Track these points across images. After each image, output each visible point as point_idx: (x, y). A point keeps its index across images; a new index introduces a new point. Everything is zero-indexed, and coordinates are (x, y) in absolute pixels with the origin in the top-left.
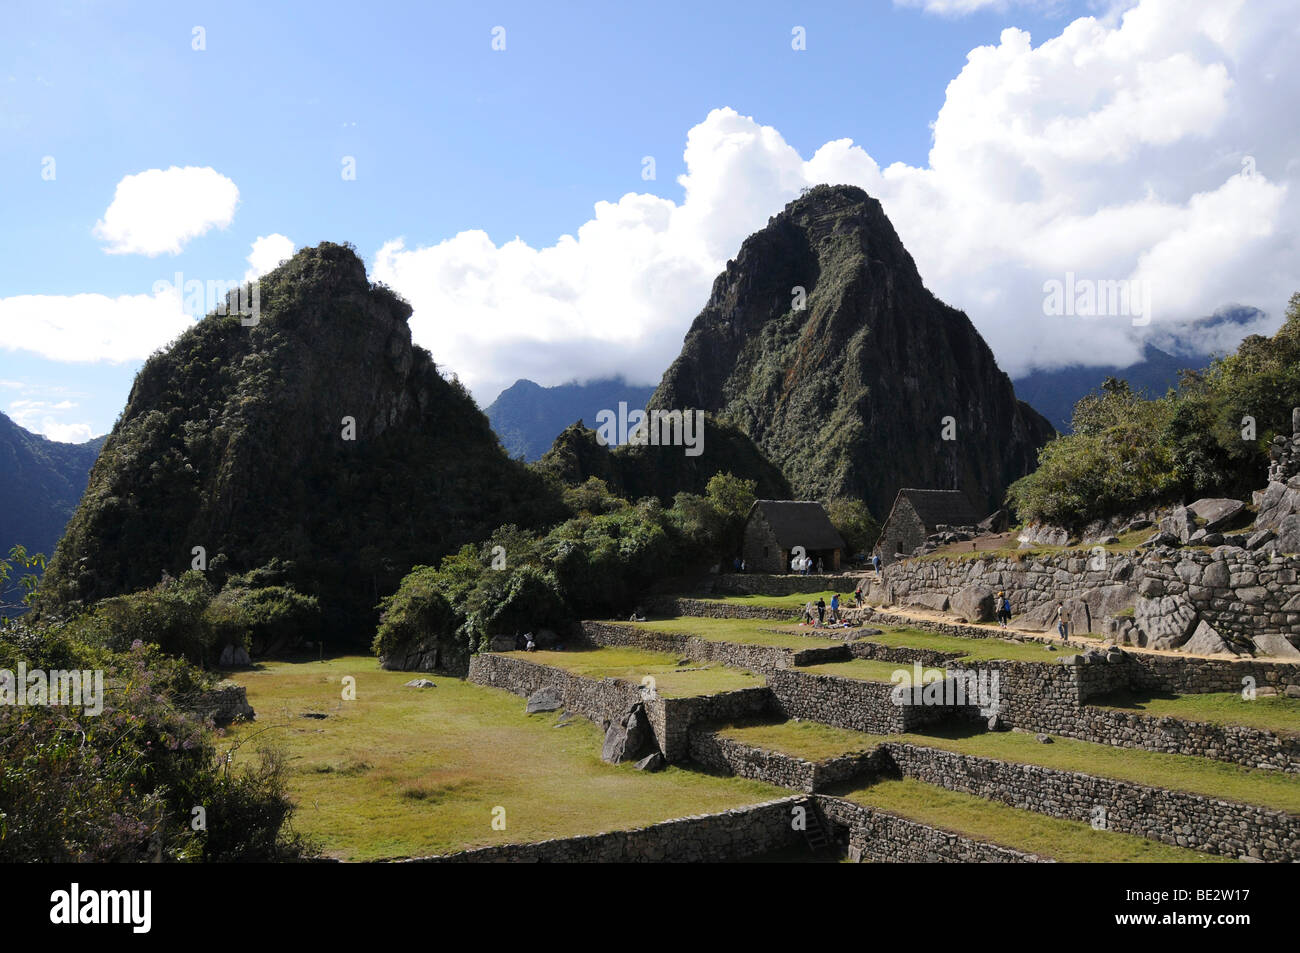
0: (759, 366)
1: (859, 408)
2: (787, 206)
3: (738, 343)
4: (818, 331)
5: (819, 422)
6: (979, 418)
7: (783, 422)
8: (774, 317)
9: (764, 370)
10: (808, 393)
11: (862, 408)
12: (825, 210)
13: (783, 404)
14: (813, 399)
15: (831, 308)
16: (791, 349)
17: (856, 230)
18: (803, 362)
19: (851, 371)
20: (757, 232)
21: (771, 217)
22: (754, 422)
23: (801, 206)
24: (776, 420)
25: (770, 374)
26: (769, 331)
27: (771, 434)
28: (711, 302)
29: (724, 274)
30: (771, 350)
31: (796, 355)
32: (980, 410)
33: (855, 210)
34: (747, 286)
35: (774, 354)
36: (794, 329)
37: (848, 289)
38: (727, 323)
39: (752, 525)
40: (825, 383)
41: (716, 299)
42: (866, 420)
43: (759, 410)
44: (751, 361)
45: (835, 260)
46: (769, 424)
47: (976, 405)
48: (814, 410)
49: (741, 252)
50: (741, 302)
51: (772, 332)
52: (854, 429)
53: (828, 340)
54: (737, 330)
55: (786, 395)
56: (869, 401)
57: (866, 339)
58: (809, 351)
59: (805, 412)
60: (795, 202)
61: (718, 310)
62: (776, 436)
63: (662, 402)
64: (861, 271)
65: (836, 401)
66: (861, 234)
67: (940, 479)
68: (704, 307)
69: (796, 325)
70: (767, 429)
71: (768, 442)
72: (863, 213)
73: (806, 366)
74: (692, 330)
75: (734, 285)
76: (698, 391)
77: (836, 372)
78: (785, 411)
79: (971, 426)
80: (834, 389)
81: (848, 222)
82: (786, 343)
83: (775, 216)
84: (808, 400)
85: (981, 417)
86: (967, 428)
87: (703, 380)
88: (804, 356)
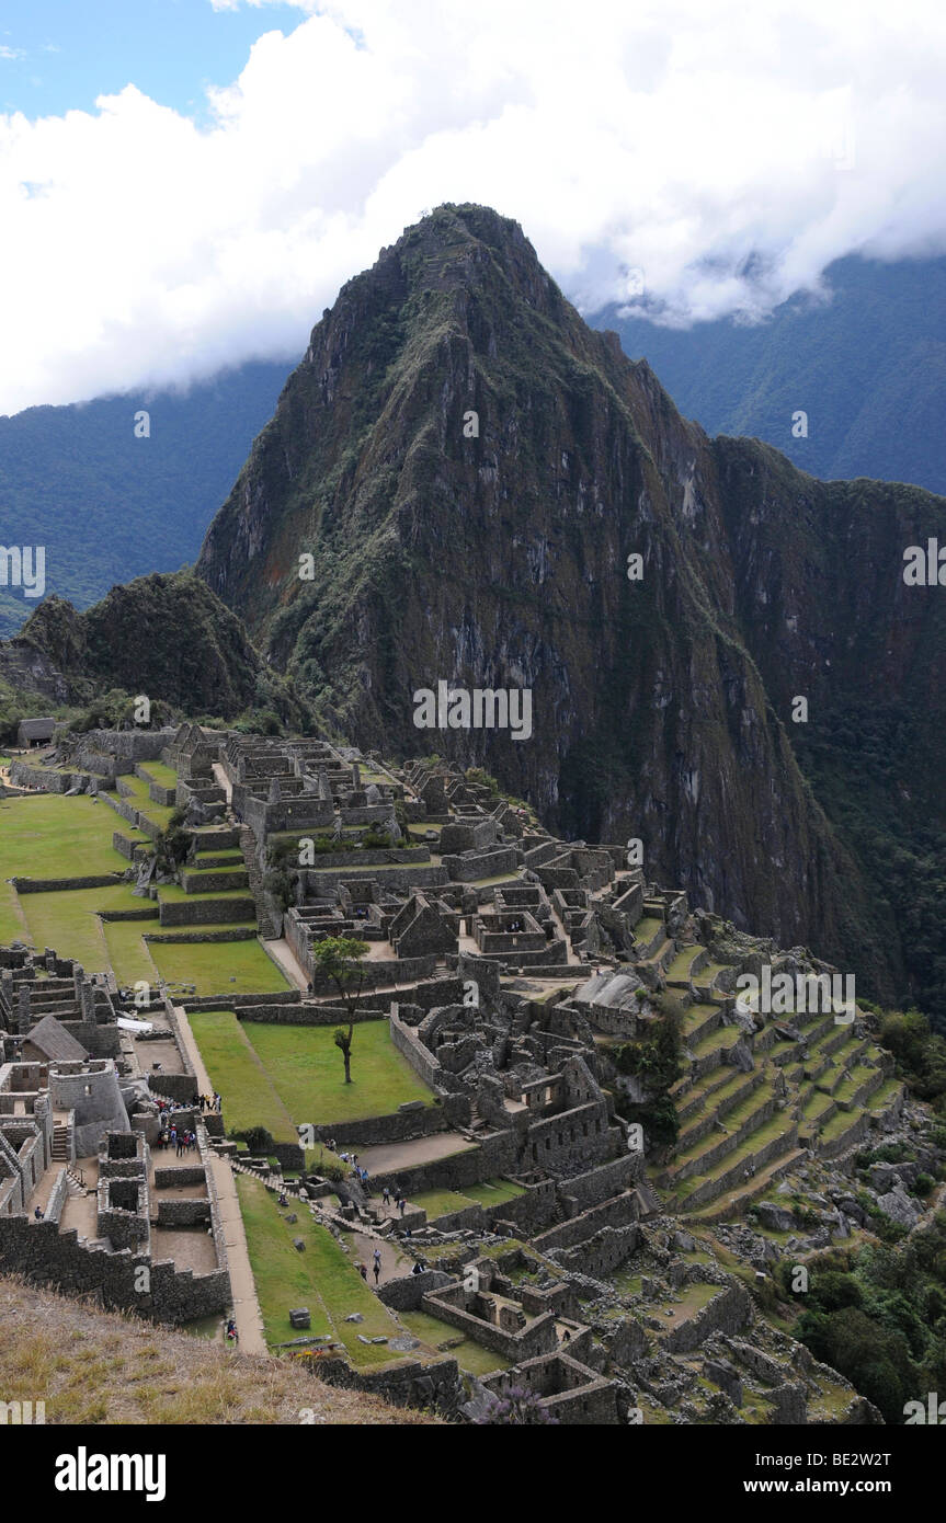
1: (401, 516)
2: (405, 231)
4: (391, 417)
6: (592, 498)
7: (350, 517)
10: (372, 487)
11: (404, 516)
13: (354, 495)
14: (375, 497)
15: (404, 392)
16: (370, 431)
18: (375, 451)
21: (383, 248)
22: (329, 511)
23: (415, 236)
24: (346, 512)
25: (348, 459)
27: (340, 527)
28: (308, 356)
29: (321, 323)
31: (370, 439)
32: (596, 490)
33: (468, 251)
34: (342, 344)
36: (380, 405)
37: (421, 373)
38: (321, 386)
40: (388, 478)
41: (312, 354)
42: (405, 531)
43: (334, 497)
45: (428, 323)
46: (340, 517)
48: (374, 508)
49: (338, 300)
50: (334, 363)
53: (398, 429)
54: (330, 395)
55: (357, 485)
56: (413, 508)
57: (429, 435)
58: (381, 439)
59: (367, 508)
60: (413, 227)
61: (313, 368)
63: (250, 475)
64: (442, 348)
65: (391, 502)
66: (462, 292)
67: (515, 576)
69: (380, 401)
70: (338, 521)
73: (377, 456)
74: (286, 390)
75: (329, 341)
76: (288, 463)
77: (400, 468)
78: (354, 503)
79: (580, 509)
80: (394, 486)
81: (455, 271)
82: (369, 422)
83: (388, 247)
84: (371, 496)
85: (596, 497)
86: (575, 510)
87: (294, 451)
88: (377, 444)
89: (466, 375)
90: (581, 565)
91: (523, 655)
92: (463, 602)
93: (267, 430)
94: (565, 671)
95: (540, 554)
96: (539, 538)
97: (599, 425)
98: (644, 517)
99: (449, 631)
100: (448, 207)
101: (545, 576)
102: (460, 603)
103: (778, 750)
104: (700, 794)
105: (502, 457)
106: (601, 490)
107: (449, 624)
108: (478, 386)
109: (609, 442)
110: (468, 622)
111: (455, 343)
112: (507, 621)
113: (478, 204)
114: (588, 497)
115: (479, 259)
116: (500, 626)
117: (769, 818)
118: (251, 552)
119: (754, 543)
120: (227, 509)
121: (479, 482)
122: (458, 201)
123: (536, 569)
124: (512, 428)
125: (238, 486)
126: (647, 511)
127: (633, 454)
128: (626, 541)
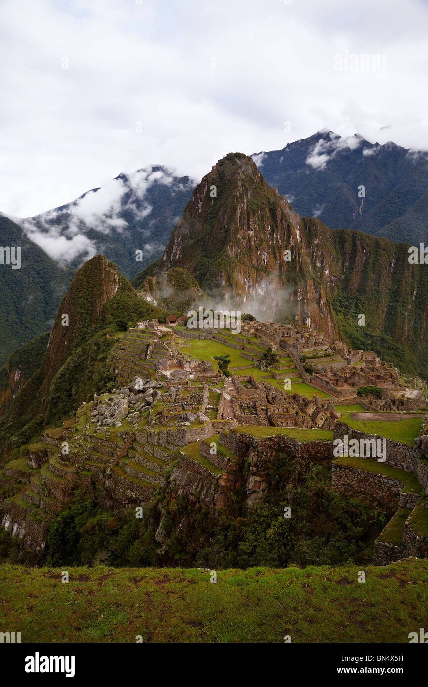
2: (218, 161)
21: (213, 166)
23: (222, 162)
60: (221, 160)
67: (259, 263)
68: (189, 201)
85: (279, 238)
86: (273, 242)
89: (244, 204)
90: (276, 258)
95: (265, 257)
96: (265, 251)
97: (279, 217)
100: (231, 154)
101: (267, 262)
102: (246, 272)
103: (330, 311)
104: (311, 324)
105: (254, 228)
106: (280, 236)
107: (244, 278)
108: (247, 207)
109: (282, 221)
110: (248, 277)
112: (258, 276)
113: (240, 152)
114: (277, 238)
117: (328, 330)
118: (177, 257)
119: (316, 249)
122: (234, 152)
123: (264, 260)
124: (256, 219)
126: (293, 242)
127: (288, 225)
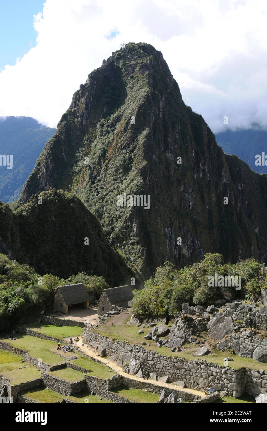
0: (95, 143)
1: (141, 173)
2: (113, 53)
3: (84, 130)
4: (124, 129)
5: (123, 177)
6: (205, 171)
7: (105, 175)
8: (103, 118)
9: (98, 146)
10: (117, 161)
11: (143, 173)
12: (132, 57)
13: (106, 165)
14: (120, 165)
16: (111, 136)
17: (147, 73)
18: (117, 144)
19: (139, 152)
20: (96, 69)
21: (104, 60)
22: (92, 174)
23: (120, 54)
24: (102, 174)
25: (100, 149)
26: (100, 125)
27: (100, 181)
28: (71, 106)
29: (78, 91)
30: (101, 135)
31: (113, 140)
32: (206, 167)
33: (147, 60)
34: (90, 100)
35: (103, 138)
36: (113, 125)
37: (140, 107)
38: (79, 118)
39: (57, 295)
40: (127, 156)
41: (74, 105)
42: (144, 180)
43: (94, 167)
44: (91, 140)
45: (135, 88)
46: (99, 175)
47: (204, 165)
48: (121, 170)
49: (88, 80)
50: (87, 108)
51: (102, 126)
52: (138, 184)
53: (129, 134)
54: (84, 123)
55: (107, 161)
56: (147, 169)
57: (148, 135)
58: (120, 139)
59: (116, 171)
60: (117, 51)
61: (75, 111)
62: (101, 182)
63: (45, 159)
64: (147, 97)
65: (131, 166)
66: (149, 75)
67: (182, 205)
68: (68, 109)
69: (114, 123)
70: (98, 178)
71: (98, 185)
72: (151, 62)
73: (118, 146)
74: (61, 121)
75: (83, 98)
76: (64, 154)
77: (132, 151)
78: (107, 169)
79: (201, 176)
80: (131, 160)
81: (144, 67)
82: (109, 133)
83: (106, 60)
84: (118, 165)
85: (206, 171)
86: (199, 176)
87: (67, 148)
88: (117, 141)
89: (159, 111)
90: (203, 202)
91: (187, 243)
92: (169, 215)
93: (53, 139)
94: (202, 250)
95: (190, 194)
96: (189, 188)
98: (225, 180)
99: (164, 230)
101: (192, 205)
102: (168, 216)
105: (174, 148)
106: (208, 167)
107: (165, 226)
108: (164, 114)
109: (209, 147)
110: (170, 225)
111: (153, 95)
113: (145, 43)
114: (204, 170)
115: (153, 63)
116: (179, 228)
120: (34, 176)
121: (167, 160)
123: (189, 202)
125: (39, 165)
126: (225, 178)
128: (218, 191)
